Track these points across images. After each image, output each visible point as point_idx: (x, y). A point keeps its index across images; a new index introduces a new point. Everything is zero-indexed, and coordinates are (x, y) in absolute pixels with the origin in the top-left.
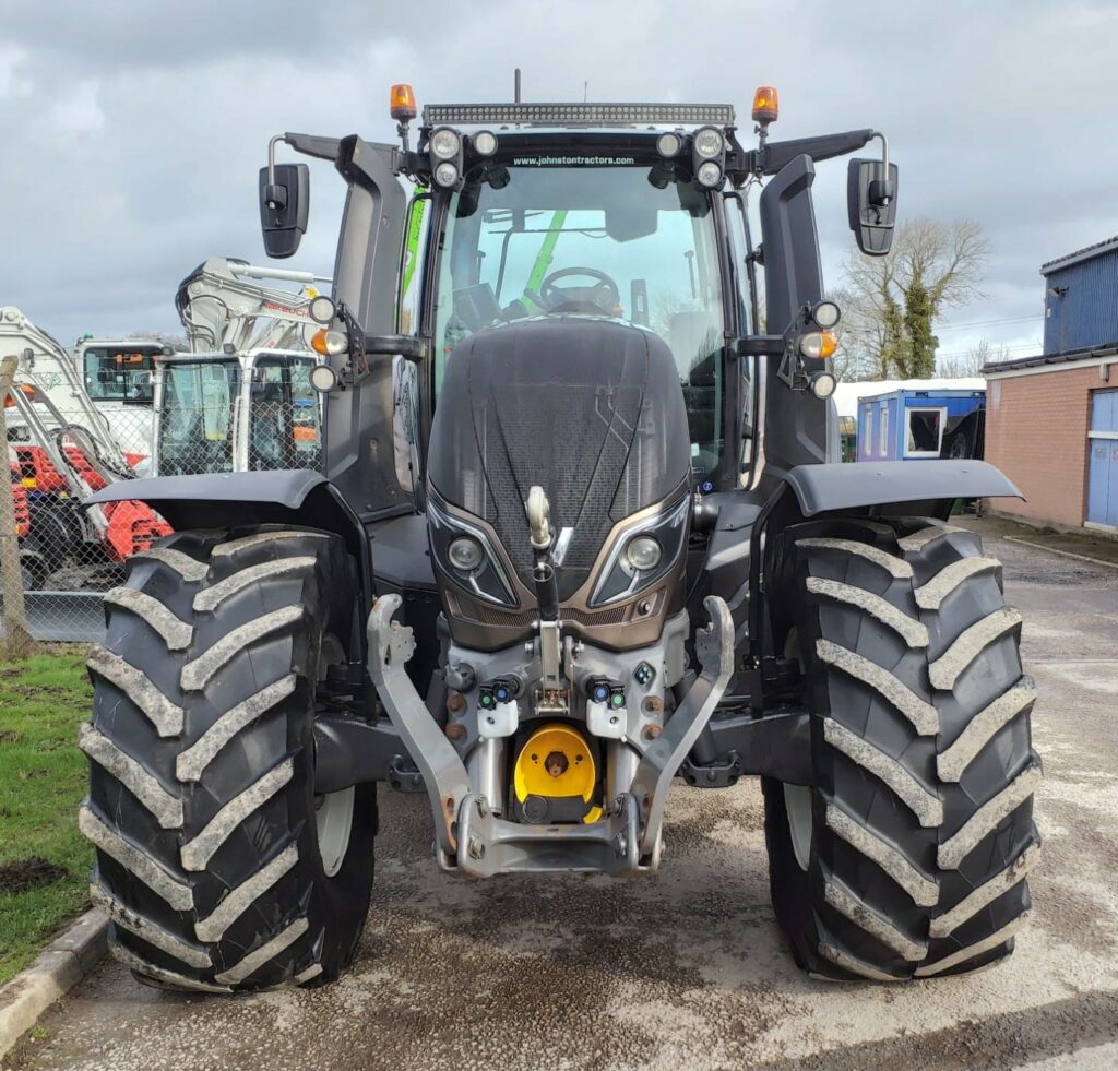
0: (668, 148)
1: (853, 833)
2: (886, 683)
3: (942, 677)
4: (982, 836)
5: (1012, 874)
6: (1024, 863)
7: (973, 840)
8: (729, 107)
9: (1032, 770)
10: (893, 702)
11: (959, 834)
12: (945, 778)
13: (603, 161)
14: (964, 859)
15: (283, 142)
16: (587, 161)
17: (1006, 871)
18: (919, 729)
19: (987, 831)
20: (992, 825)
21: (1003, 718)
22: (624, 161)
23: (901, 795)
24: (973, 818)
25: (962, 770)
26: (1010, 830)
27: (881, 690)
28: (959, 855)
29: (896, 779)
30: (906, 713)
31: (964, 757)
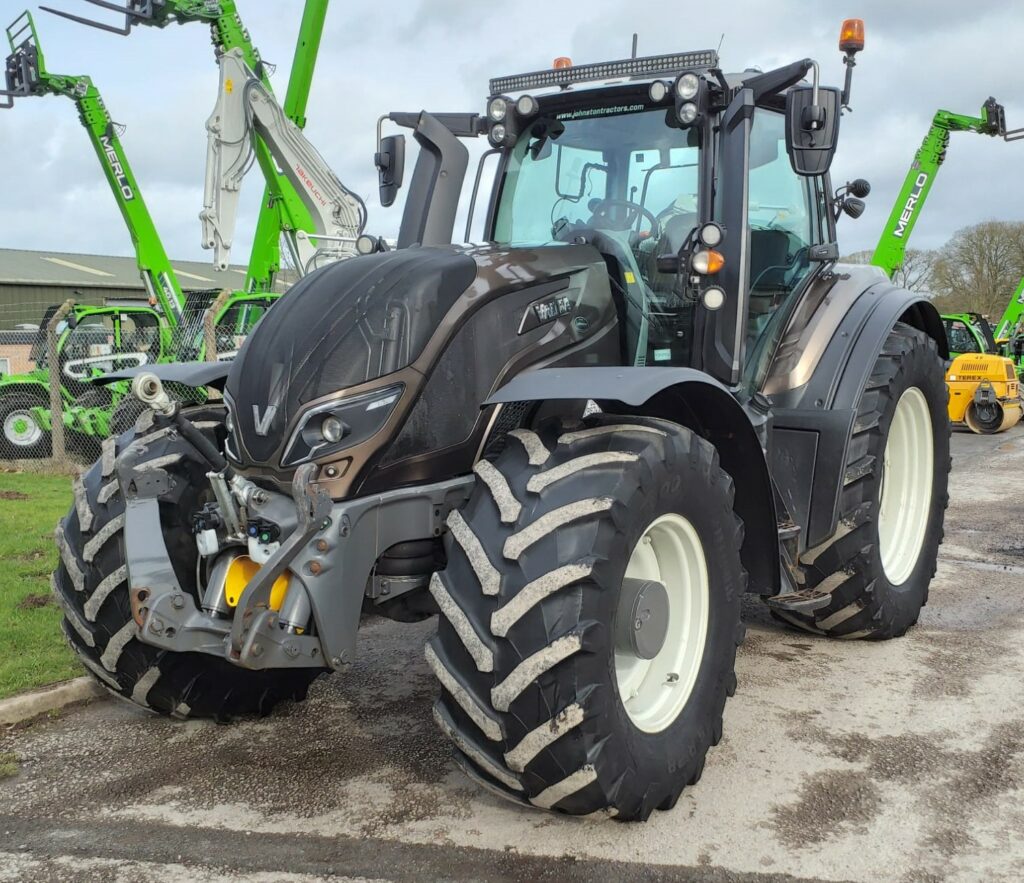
0: (658, 93)
1: (437, 667)
2: (473, 549)
3: (513, 547)
4: (524, 687)
5: (554, 727)
6: (565, 719)
7: (516, 689)
8: (711, 52)
9: (571, 638)
10: (473, 564)
11: (505, 682)
12: (495, 632)
13: (620, 109)
14: (511, 704)
15: (388, 120)
16: (609, 111)
17: (550, 722)
18: (484, 589)
19: (527, 684)
20: (531, 678)
21: (549, 589)
22: (636, 108)
23: (464, 641)
24: (516, 670)
25: (508, 627)
26: (554, 686)
27: (468, 553)
28: (507, 700)
29: (461, 628)
30: (478, 574)
31: (512, 618)
